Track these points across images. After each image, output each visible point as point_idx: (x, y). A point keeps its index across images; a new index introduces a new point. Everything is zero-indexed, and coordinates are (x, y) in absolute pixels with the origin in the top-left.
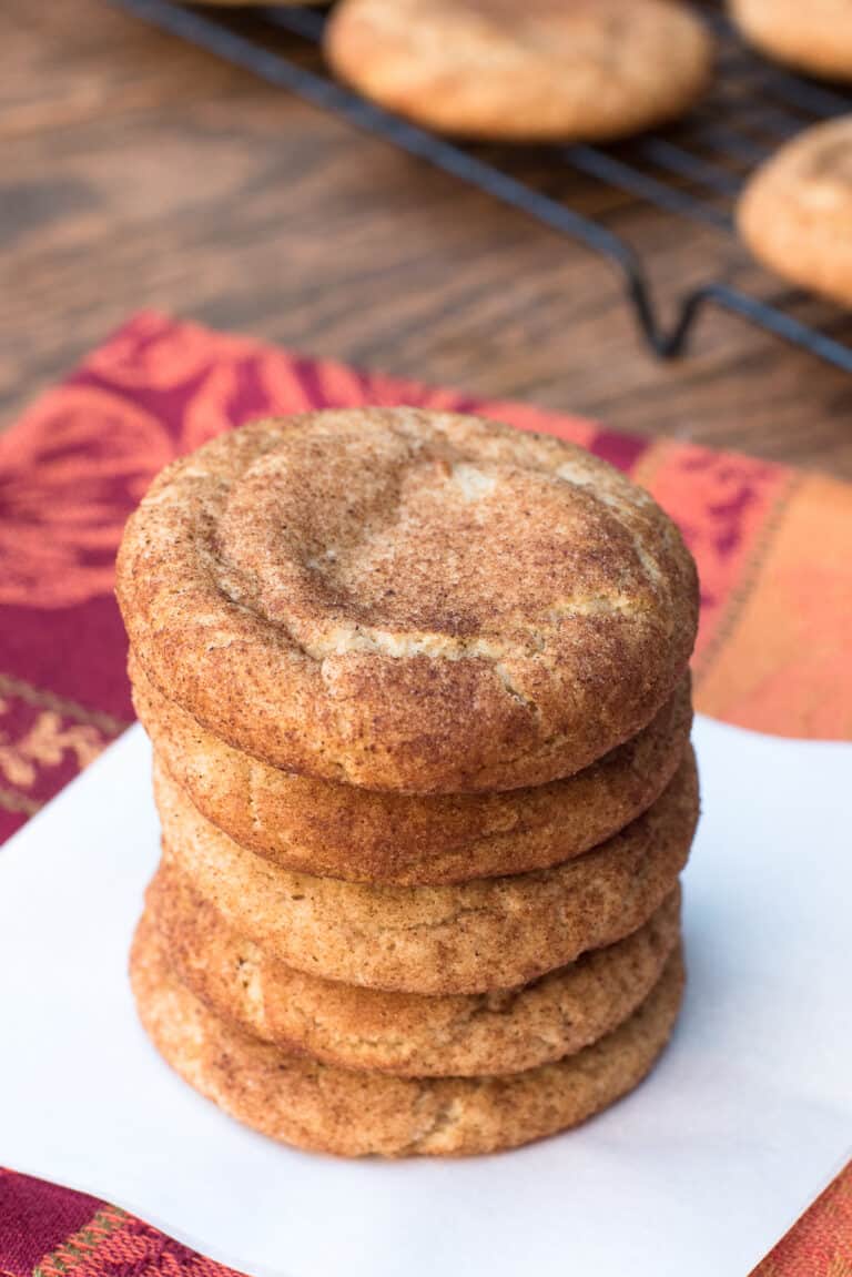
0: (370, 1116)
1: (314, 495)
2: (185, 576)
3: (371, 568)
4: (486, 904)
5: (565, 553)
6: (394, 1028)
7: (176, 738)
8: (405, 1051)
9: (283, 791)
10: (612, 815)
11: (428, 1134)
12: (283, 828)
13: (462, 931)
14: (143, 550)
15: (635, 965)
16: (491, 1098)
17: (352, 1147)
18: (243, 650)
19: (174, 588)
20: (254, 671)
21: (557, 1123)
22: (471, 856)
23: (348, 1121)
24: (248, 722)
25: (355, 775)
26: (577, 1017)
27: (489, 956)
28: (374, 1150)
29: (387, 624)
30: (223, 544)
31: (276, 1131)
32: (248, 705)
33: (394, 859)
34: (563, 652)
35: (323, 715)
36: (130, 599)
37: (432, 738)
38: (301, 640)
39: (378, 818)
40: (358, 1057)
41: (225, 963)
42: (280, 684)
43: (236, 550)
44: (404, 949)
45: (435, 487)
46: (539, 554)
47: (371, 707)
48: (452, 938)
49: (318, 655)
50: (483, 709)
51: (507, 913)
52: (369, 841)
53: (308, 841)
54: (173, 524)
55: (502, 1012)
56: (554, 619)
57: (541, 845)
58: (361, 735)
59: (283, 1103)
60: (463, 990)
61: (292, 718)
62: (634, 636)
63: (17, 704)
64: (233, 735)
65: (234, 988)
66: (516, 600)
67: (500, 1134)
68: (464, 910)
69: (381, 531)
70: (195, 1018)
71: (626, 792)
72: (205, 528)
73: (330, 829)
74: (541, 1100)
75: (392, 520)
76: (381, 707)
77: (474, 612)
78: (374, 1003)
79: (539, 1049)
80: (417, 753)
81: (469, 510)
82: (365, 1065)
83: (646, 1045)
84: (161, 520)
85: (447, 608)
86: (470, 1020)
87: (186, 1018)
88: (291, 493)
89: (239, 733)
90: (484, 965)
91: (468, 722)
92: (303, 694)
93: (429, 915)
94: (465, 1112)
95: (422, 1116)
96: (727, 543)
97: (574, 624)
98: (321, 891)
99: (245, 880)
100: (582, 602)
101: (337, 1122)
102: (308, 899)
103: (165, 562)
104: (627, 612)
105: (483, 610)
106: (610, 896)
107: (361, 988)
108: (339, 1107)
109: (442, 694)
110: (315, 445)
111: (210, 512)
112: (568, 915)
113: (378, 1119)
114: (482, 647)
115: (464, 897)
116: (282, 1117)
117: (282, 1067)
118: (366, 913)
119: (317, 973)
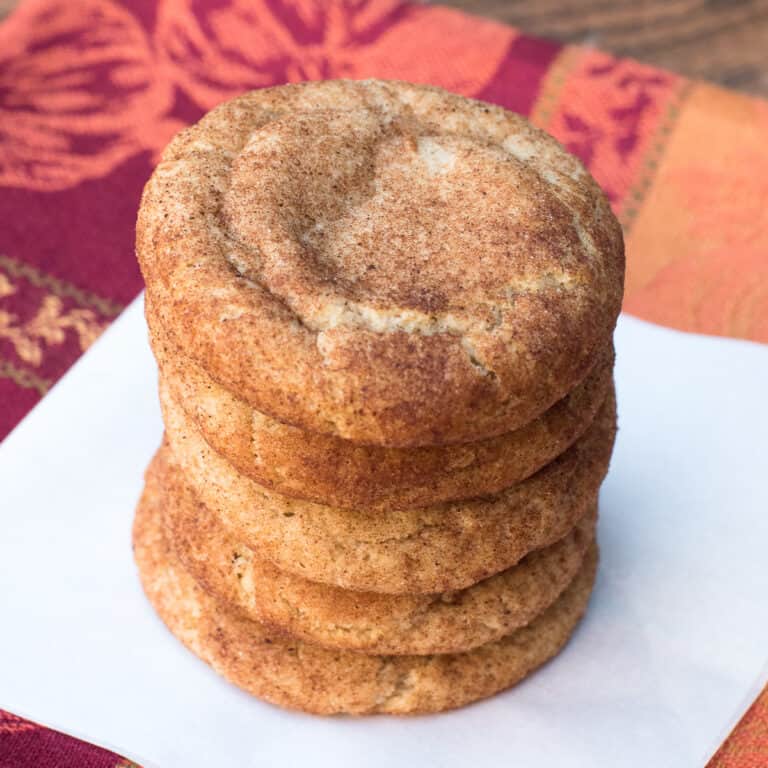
0: (341, 685)
1: (305, 173)
2: (200, 251)
3: (354, 241)
4: (444, 521)
5: (517, 233)
6: (365, 619)
7: (189, 380)
8: (374, 635)
9: (281, 433)
10: (550, 449)
11: (388, 698)
12: (280, 464)
13: (425, 544)
14: (162, 223)
15: (562, 560)
16: (441, 669)
17: (325, 708)
18: (252, 323)
19: (190, 262)
20: (261, 342)
21: (494, 689)
22: (435, 488)
23: (323, 688)
24: (256, 385)
25: (345, 432)
26: (515, 606)
27: (446, 565)
28: (344, 711)
29: (371, 300)
30: (230, 220)
31: (262, 693)
32: (256, 371)
33: (373, 493)
34: (518, 328)
35: (319, 383)
36: (151, 265)
37: (411, 404)
38: (299, 313)
39: (361, 460)
40: (333, 639)
41: (222, 557)
42: (284, 355)
43: (242, 226)
44: (377, 560)
45: (404, 161)
46: (496, 233)
47: (360, 377)
48: (416, 551)
49: (314, 326)
50: (453, 380)
51: (462, 529)
52: (352, 478)
53: (302, 477)
54: (187, 200)
55: (454, 603)
56: (509, 295)
57: (492, 476)
58: (352, 401)
59: (268, 671)
60: (424, 591)
61: (293, 384)
62: (575, 310)
63: (23, 285)
64: (242, 392)
65: (229, 579)
66: (477, 278)
67: (448, 698)
68: (426, 526)
69: (360, 203)
70: (193, 595)
71: (564, 429)
72: (215, 203)
73: (320, 468)
74: (482, 671)
75: (369, 193)
76: (368, 377)
77: (444, 288)
78: (348, 597)
79: (483, 633)
80: (398, 416)
81: (434, 185)
82: (339, 646)
83: (567, 619)
84: (176, 195)
85: (420, 284)
86: (428, 611)
87: (185, 593)
88: (285, 172)
89: (247, 393)
90: (442, 573)
91: (440, 392)
92: (303, 365)
93: (398, 531)
94: (420, 682)
95: (384, 685)
96: (627, 144)
97: (525, 301)
98: (308, 510)
99: (244, 498)
100: (533, 280)
101: (313, 689)
102: (297, 517)
103: (182, 237)
104: (569, 287)
105: (450, 286)
106: (547, 512)
107: (338, 589)
108: (316, 676)
109: (419, 367)
110: (304, 123)
111: (218, 187)
112: (512, 530)
113: (348, 687)
114: (450, 321)
115: (427, 516)
116: (268, 683)
117: (268, 641)
118: (345, 530)
119: (303, 575)
